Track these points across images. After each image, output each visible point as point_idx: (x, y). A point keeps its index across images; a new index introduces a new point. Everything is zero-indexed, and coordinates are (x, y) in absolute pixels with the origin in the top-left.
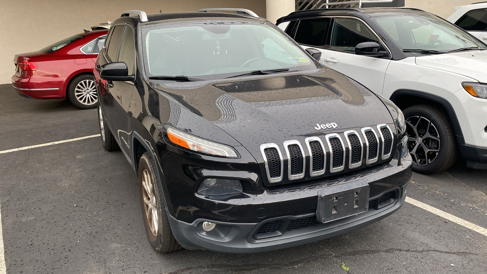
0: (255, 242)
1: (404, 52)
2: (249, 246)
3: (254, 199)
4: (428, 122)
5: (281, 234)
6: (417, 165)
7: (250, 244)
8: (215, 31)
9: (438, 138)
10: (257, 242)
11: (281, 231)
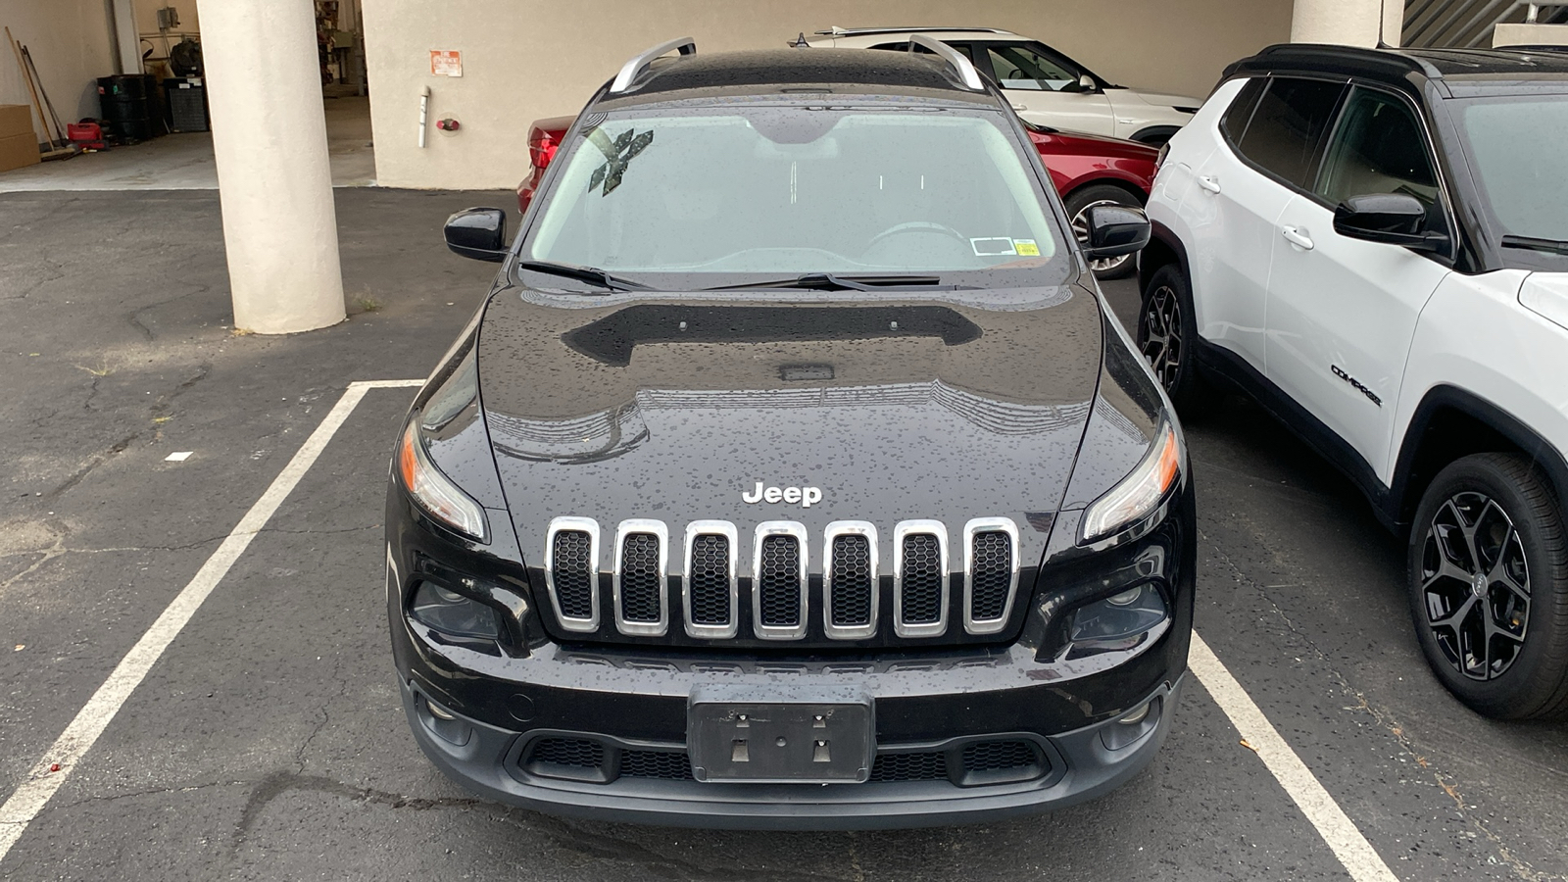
0: (529, 780)
1: (1505, 245)
2: (511, 787)
3: (509, 664)
4: (1507, 524)
5: (604, 780)
6: (1461, 671)
7: (515, 783)
8: (781, 134)
9: (1526, 592)
10: (535, 781)
11: (605, 773)
